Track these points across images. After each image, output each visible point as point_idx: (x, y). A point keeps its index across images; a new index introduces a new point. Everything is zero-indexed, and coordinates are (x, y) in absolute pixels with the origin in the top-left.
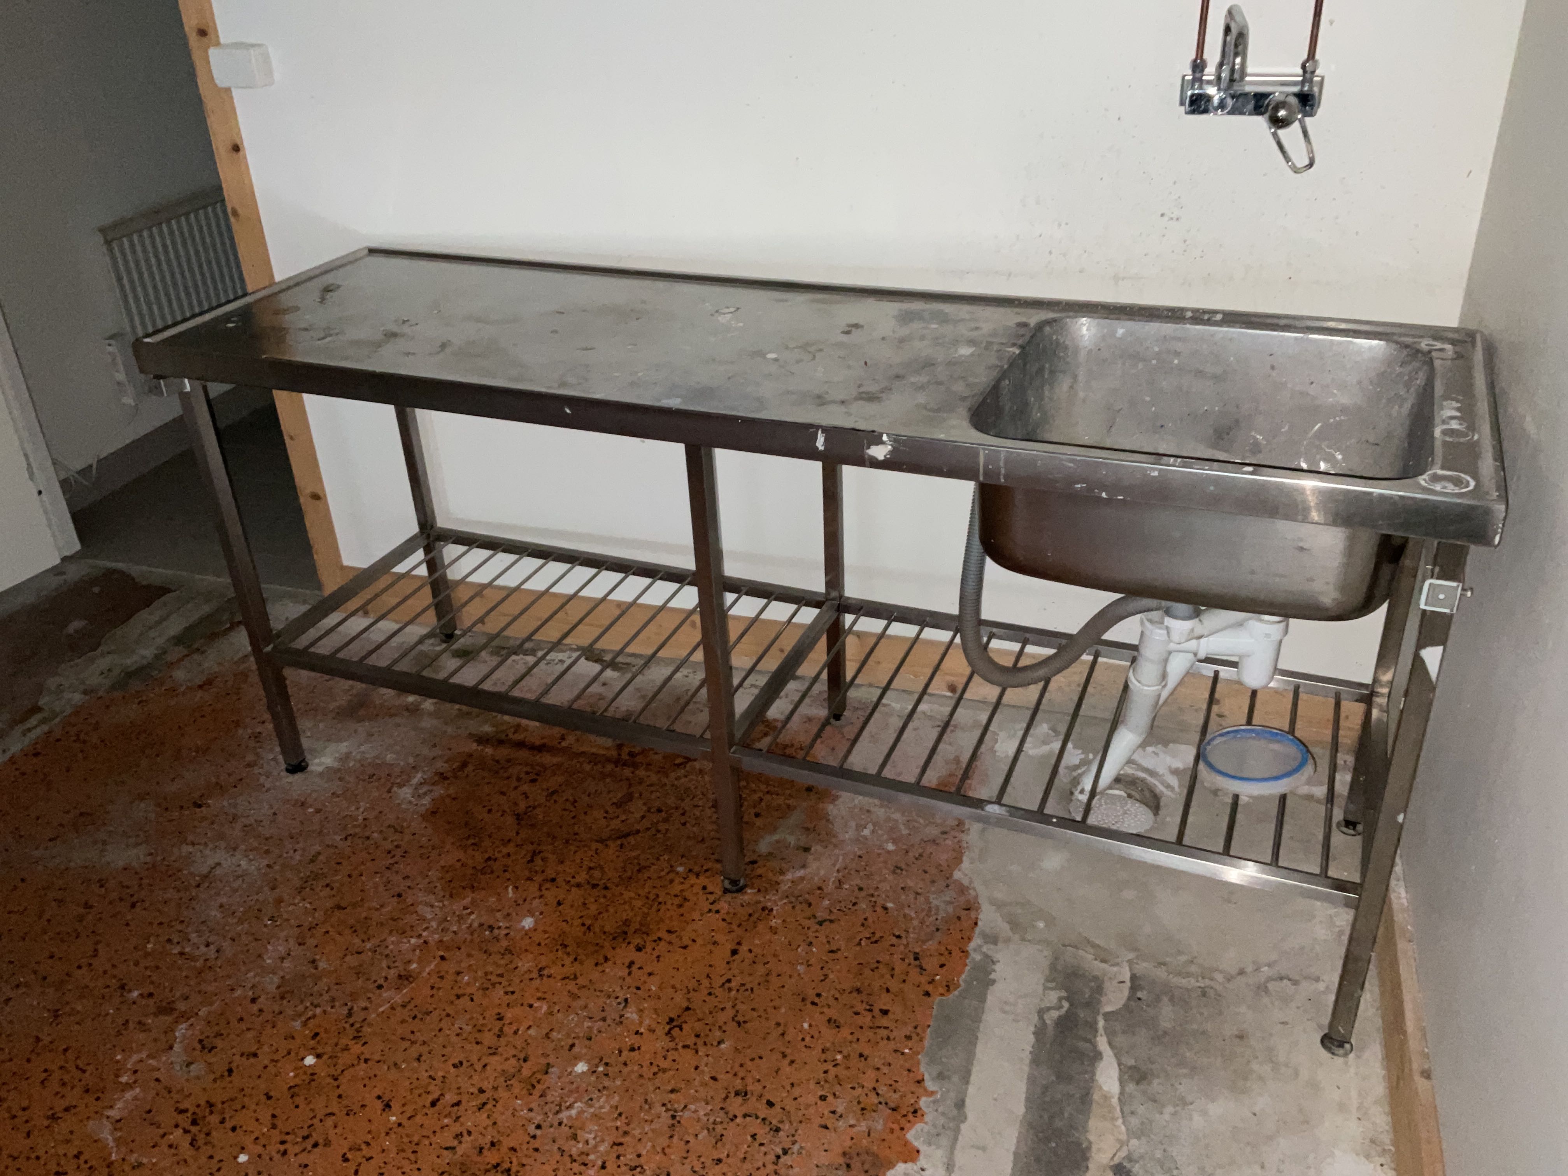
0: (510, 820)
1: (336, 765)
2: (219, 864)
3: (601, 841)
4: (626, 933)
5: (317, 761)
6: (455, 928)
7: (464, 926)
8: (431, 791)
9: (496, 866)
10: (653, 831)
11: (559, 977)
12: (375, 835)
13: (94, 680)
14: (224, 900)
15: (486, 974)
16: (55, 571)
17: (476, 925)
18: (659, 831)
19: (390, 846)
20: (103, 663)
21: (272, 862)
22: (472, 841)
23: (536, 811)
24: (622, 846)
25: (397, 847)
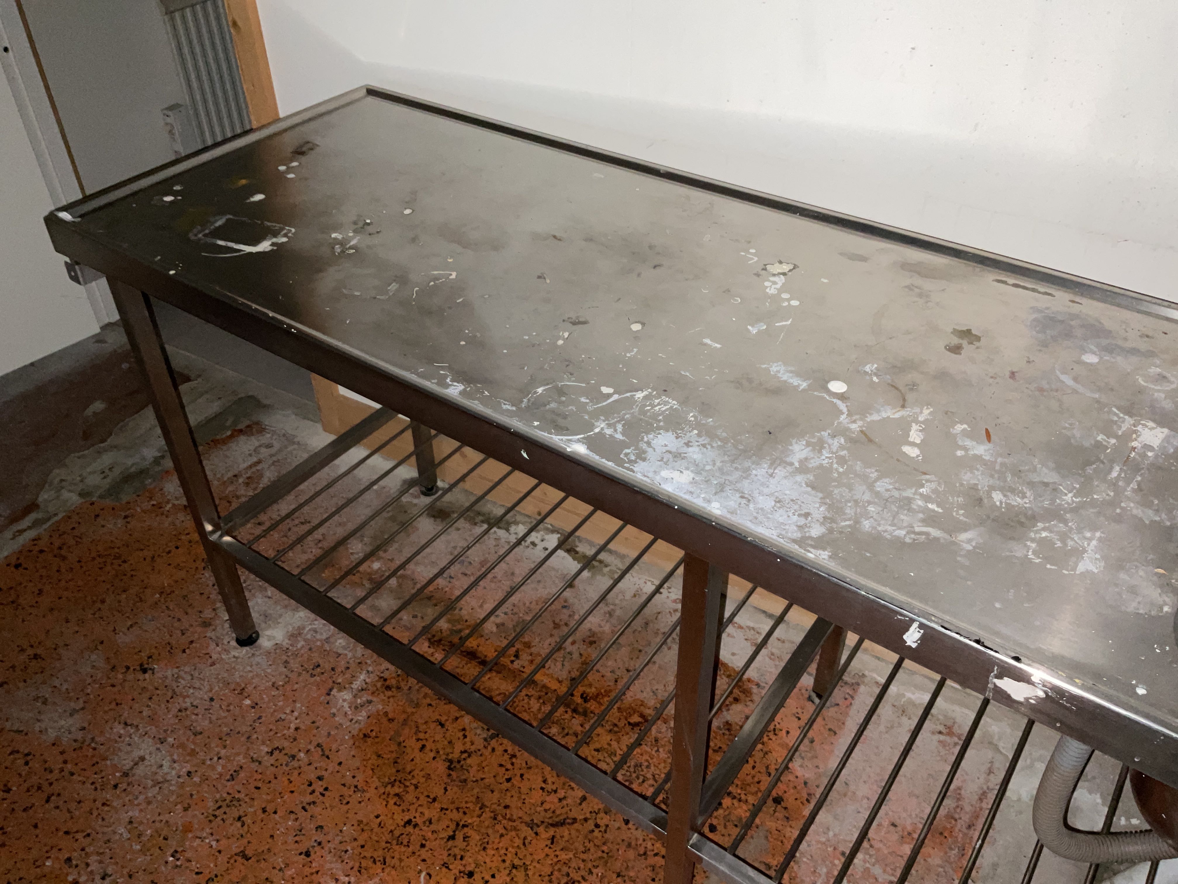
0: (441, 767)
1: (286, 643)
2: (142, 759)
3: (531, 825)
5: (268, 633)
8: (370, 702)
9: (416, 835)
10: (590, 825)
12: (302, 755)
13: (94, 480)
14: (134, 813)
16: (98, 339)
18: (597, 826)
19: (312, 777)
20: (107, 459)
21: (193, 770)
22: (396, 790)
23: (469, 761)
24: (553, 839)
25: (320, 778)
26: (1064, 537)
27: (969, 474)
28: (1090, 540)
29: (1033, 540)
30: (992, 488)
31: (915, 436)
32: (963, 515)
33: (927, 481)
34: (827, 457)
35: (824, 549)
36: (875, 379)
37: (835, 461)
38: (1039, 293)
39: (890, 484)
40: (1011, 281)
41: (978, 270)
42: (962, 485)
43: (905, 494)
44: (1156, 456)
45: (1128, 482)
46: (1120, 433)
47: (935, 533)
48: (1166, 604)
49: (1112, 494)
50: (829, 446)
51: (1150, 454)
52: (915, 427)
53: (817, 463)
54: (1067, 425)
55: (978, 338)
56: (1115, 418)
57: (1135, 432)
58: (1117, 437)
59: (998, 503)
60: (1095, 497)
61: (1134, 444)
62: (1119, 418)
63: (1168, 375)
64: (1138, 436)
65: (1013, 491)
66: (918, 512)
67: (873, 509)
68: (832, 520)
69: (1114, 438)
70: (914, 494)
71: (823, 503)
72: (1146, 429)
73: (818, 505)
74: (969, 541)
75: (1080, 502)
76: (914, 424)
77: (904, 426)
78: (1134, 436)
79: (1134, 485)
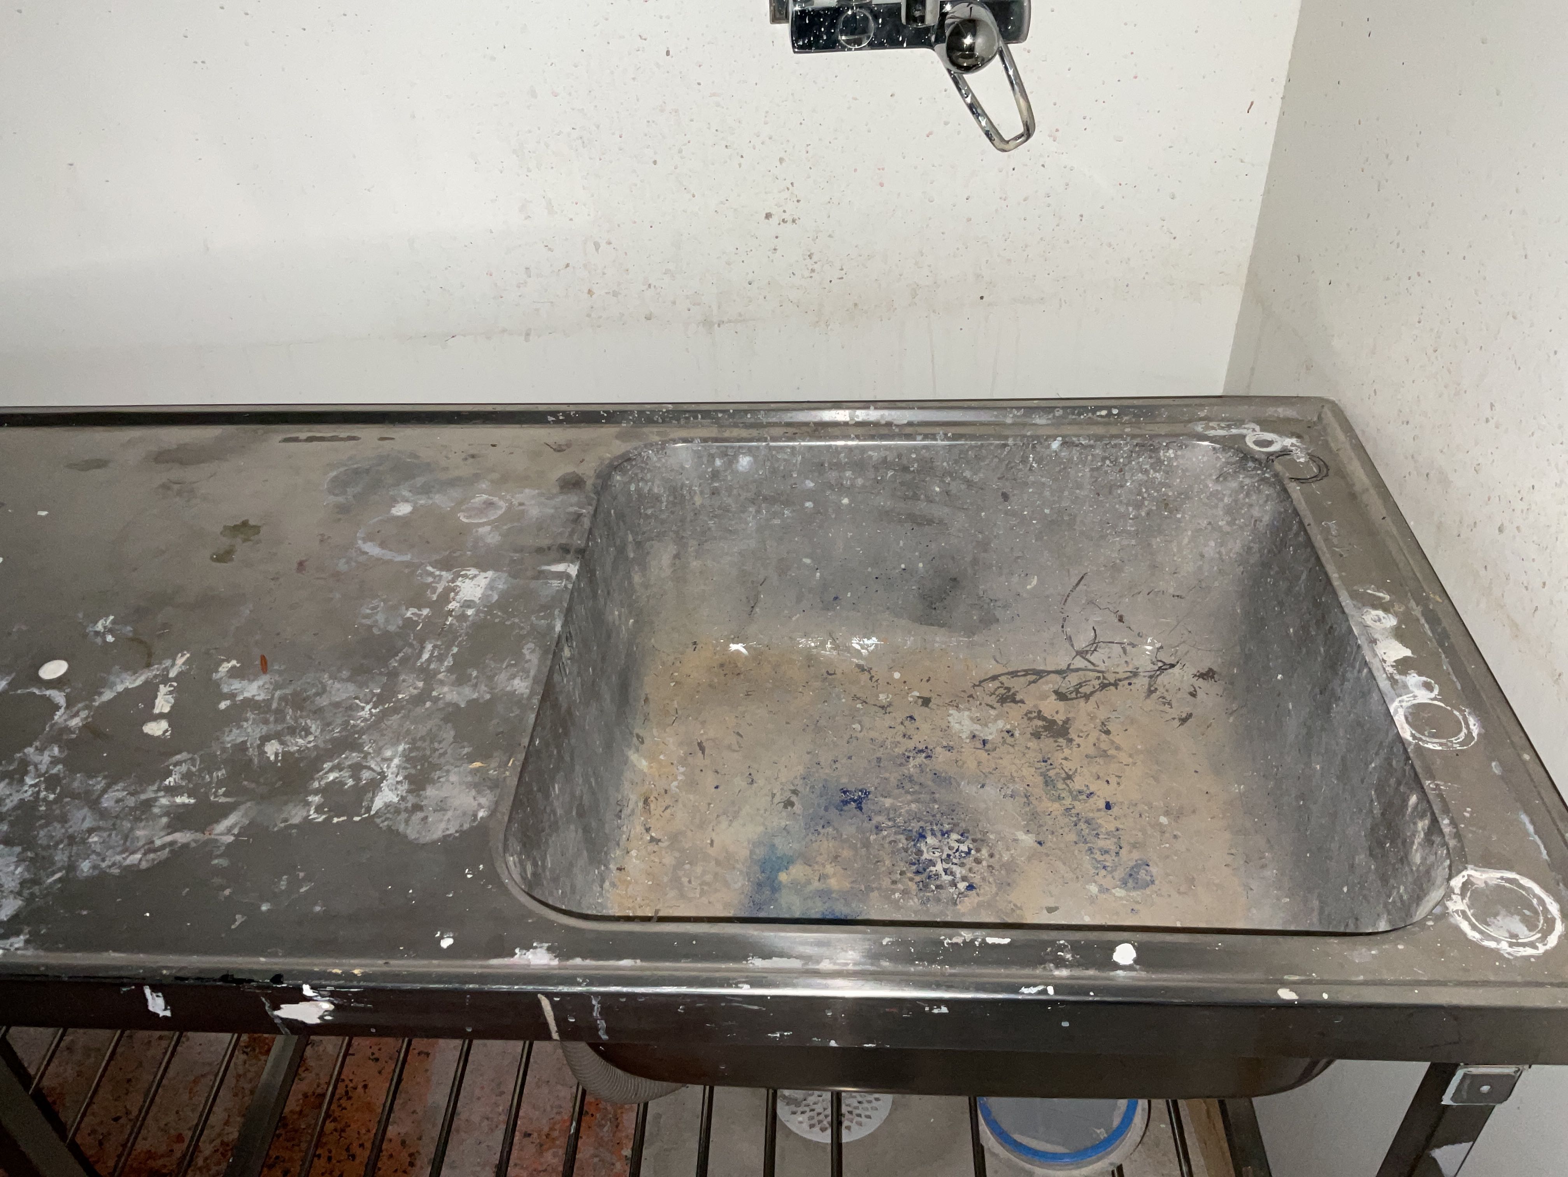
26: (356, 769)
27: (234, 730)
28: (390, 760)
29: (316, 792)
30: (265, 739)
31: (163, 703)
32: (225, 795)
33: (175, 765)
34: (31, 786)
35: (17, 934)
36: (110, 638)
37: (43, 786)
38: (342, 439)
39: (123, 790)
40: (303, 435)
41: (260, 432)
42: (224, 750)
43: (143, 797)
44: (478, 612)
45: (441, 659)
46: (435, 597)
47: (182, 837)
48: (480, 806)
49: (420, 684)
50: (36, 766)
51: (470, 612)
52: (163, 689)
53: (16, 802)
54: (368, 611)
55: (256, 529)
56: (430, 579)
57: (453, 590)
58: (430, 604)
59: (272, 758)
60: (400, 696)
61: (451, 606)
62: (434, 577)
63: (495, 499)
64: (457, 594)
65: (293, 731)
66: (161, 817)
67: (96, 839)
68: (35, 882)
69: (426, 607)
70: (159, 790)
71: (20, 860)
72: (467, 580)
73: (12, 868)
74: (229, 831)
75: (381, 711)
76: (162, 686)
77: (149, 692)
78: (452, 594)
79: (449, 662)
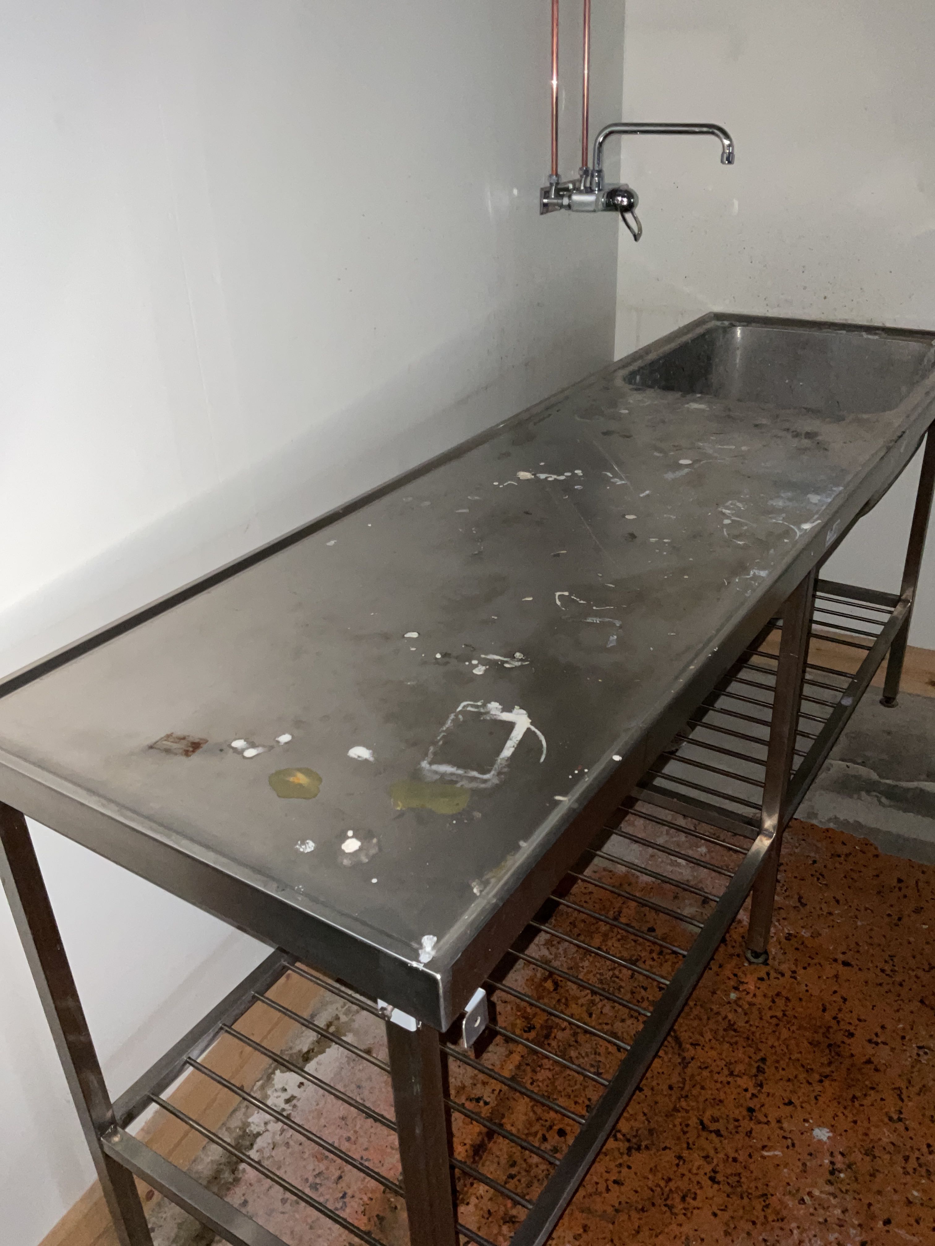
4: (830, 1046)
6: (838, 1212)
7: (833, 1201)
11: (900, 1103)
15: (906, 1173)
17: (829, 1188)
